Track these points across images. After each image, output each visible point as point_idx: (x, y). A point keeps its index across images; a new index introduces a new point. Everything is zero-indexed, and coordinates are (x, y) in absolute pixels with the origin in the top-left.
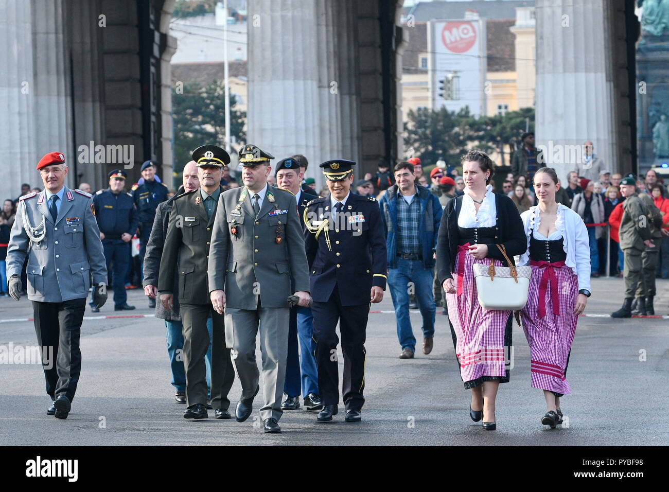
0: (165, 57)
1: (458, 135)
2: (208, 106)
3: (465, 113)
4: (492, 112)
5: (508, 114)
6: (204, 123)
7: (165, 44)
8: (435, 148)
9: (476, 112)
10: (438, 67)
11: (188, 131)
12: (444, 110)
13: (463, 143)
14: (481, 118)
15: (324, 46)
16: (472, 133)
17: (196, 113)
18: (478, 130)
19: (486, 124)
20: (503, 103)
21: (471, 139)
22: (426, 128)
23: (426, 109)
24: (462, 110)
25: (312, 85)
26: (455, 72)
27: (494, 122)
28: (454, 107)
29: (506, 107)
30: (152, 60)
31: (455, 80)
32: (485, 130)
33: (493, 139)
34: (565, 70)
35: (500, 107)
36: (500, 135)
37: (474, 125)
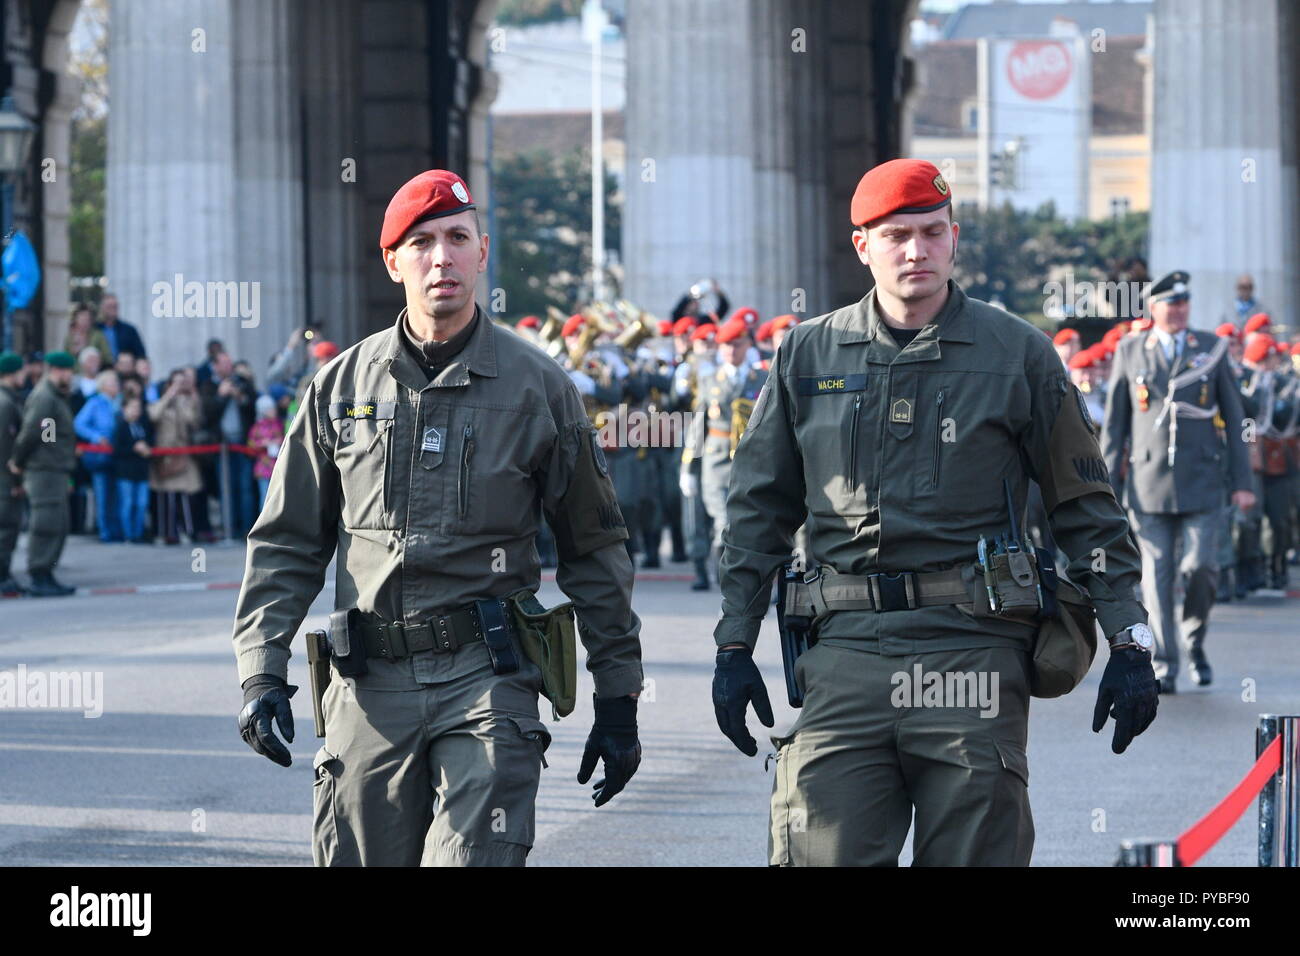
0: (479, 108)
1: (1033, 254)
2: (564, 193)
3: (1048, 214)
4: (1099, 212)
5: (1129, 216)
6: (558, 224)
7: (478, 83)
8: (991, 278)
9: (1068, 211)
10: (1000, 128)
11: (529, 239)
12: (1008, 207)
13: (1041, 270)
14: (1079, 221)
15: (766, 94)
16: (1060, 251)
17: (544, 205)
18: (1073, 244)
19: (1087, 234)
20: (1120, 195)
21: (1059, 261)
22: (976, 240)
23: (975, 205)
24: (1042, 208)
25: (743, 166)
26: (1021, 139)
27: (1102, 231)
28: (1026, 202)
29: (1126, 203)
30: (454, 115)
31: (1021, 155)
32: (1086, 246)
33: (1099, 262)
34: (1206, 143)
35: (1115, 203)
36: (1114, 254)
37: (1067, 237)
